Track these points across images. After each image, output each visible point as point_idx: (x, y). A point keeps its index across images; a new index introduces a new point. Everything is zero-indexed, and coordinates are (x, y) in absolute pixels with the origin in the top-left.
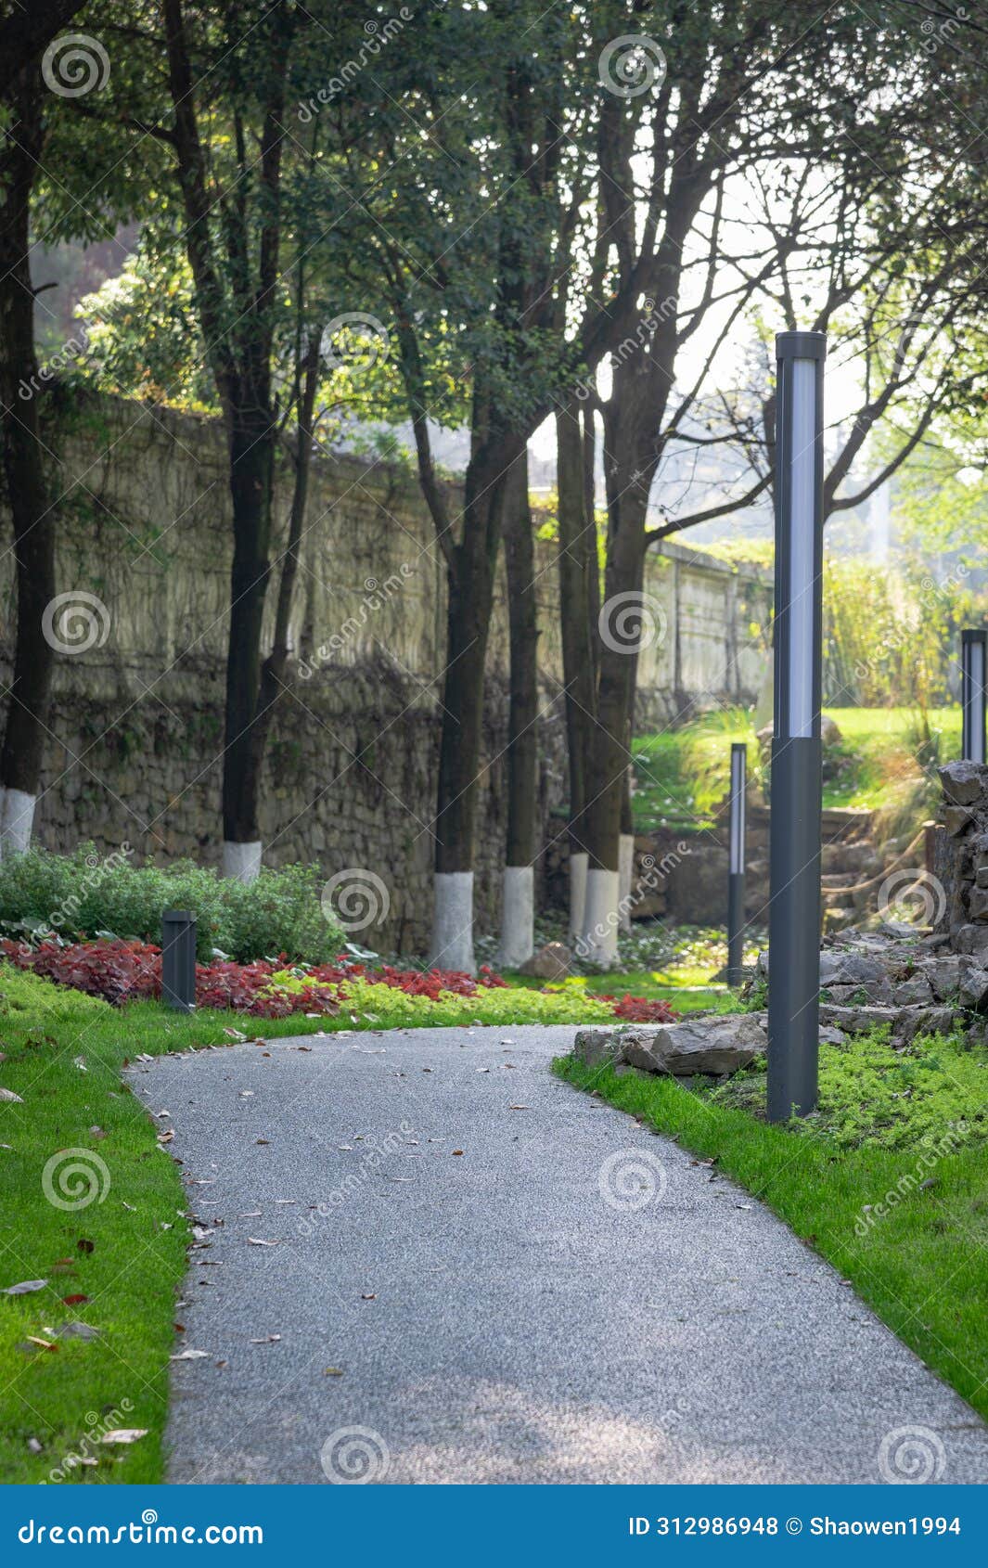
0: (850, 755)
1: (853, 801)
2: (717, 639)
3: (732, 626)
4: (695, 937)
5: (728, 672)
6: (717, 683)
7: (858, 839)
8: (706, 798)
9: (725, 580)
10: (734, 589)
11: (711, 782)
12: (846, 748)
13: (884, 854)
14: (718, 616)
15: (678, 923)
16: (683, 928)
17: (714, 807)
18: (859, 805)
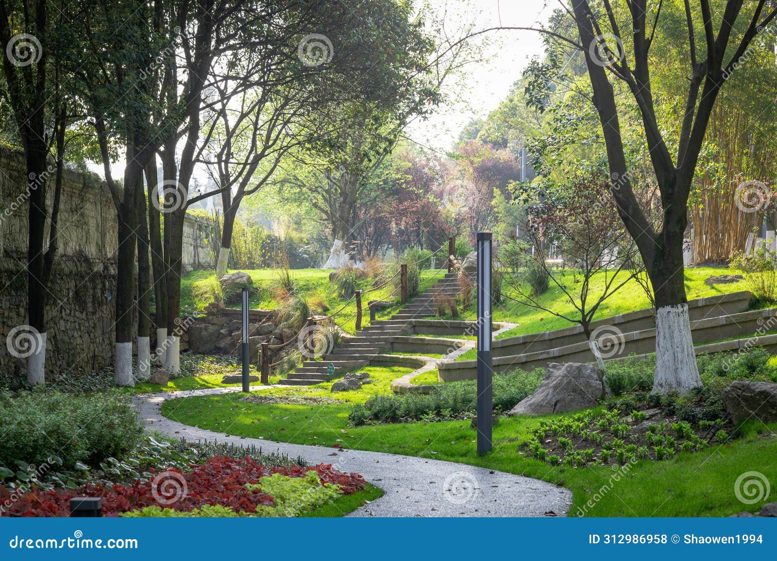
0: (257, 288)
1: (260, 306)
2: (191, 245)
3: (195, 240)
4: (203, 359)
5: (195, 256)
6: (192, 261)
7: (267, 322)
8: (202, 305)
9: (193, 223)
10: (196, 227)
11: (203, 299)
12: (254, 286)
13: (283, 328)
14: (191, 236)
15: (194, 353)
16: (198, 356)
17: (205, 308)
18: (263, 307)
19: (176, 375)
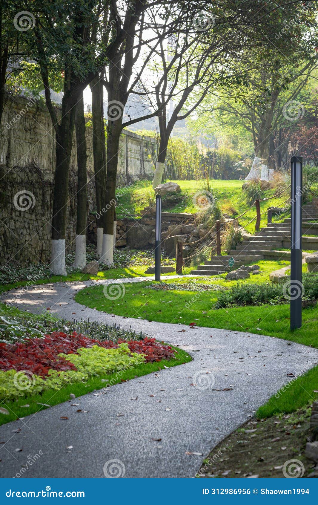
0: (184, 196)
1: (186, 210)
2: (138, 159)
3: (142, 155)
4: (136, 254)
5: (141, 169)
6: (138, 173)
7: (189, 223)
8: (138, 209)
9: (140, 142)
10: (143, 144)
11: (140, 204)
12: (182, 193)
13: (199, 229)
14: (138, 152)
15: (131, 249)
16: (133, 251)
17: (141, 212)
18: (188, 211)
19: (109, 266)
